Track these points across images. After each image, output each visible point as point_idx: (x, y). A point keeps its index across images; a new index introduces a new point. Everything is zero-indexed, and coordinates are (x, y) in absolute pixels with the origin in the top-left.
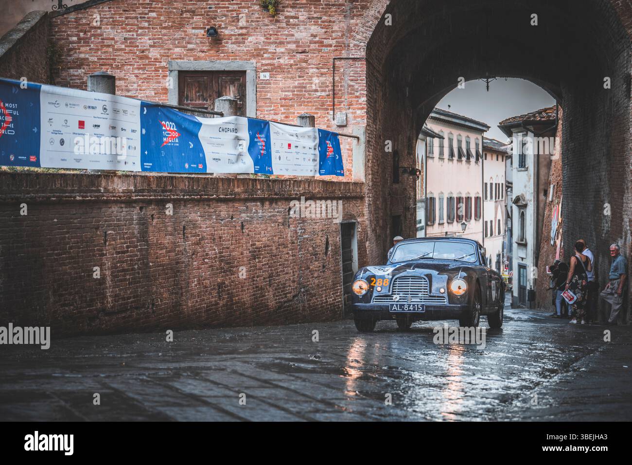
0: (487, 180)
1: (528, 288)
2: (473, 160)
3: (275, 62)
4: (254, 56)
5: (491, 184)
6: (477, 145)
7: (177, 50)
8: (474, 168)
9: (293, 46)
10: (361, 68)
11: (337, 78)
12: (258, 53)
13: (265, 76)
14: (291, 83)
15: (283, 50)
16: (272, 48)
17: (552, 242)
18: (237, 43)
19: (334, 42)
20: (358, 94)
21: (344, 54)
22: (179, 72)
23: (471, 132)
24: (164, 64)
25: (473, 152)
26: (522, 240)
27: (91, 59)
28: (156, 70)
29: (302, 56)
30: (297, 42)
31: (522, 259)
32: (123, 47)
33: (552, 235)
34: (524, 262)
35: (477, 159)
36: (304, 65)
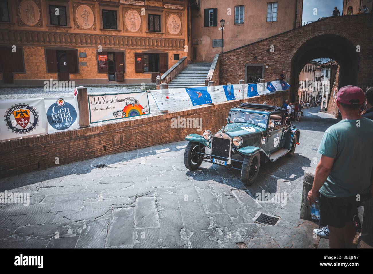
0: (315, 76)
1: (326, 108)
2: (312, 72)
3: (269, 64)
4: (265, 63)
5: (317, 77)
6: (313, 67)
7: (247, 62)
8: (312, 73)
9: (274, 60)
10: (290, 65)
11: (284, 67)
12: (266, 62)
13: (267, 67)
14: (273, 69)
15: (271, 61)
16: (269, 61)
17: (333, 97)
18: (261, 60)
19: (283, 59)
20: (288, 71)
21: (286, 62)
22: (248, 66)
23: (312, 64)
24: (244, 65)
25: (312, 69)
26: (325, 95)
27: (228, 64)
28: (242, 66)
29: (276, 62)
30: (275, 59)
31: (324, 100)
32: (235, 61)
33: (334, 95)
34: (325, 101)
35: (313, 71)
36: (276, 64)
